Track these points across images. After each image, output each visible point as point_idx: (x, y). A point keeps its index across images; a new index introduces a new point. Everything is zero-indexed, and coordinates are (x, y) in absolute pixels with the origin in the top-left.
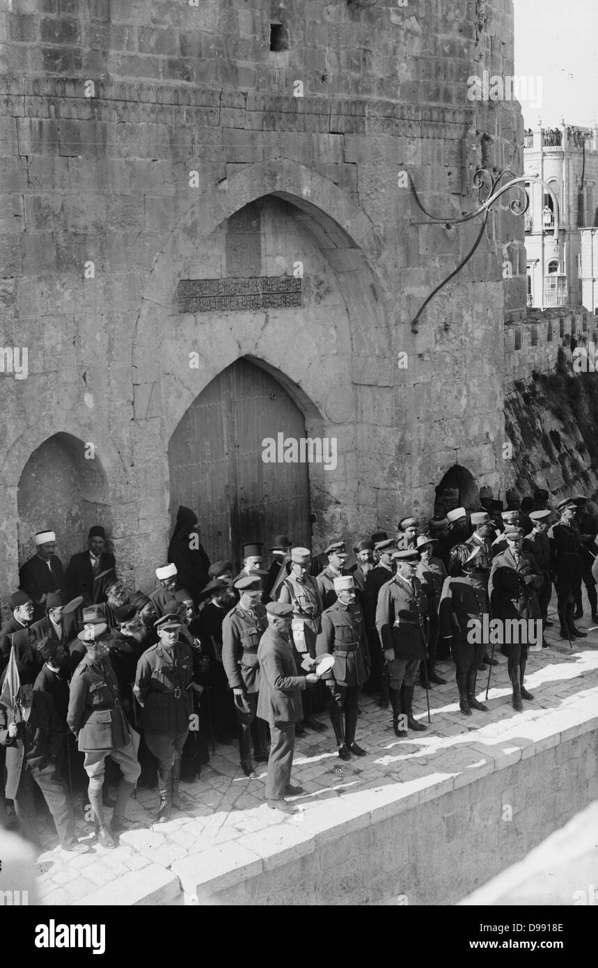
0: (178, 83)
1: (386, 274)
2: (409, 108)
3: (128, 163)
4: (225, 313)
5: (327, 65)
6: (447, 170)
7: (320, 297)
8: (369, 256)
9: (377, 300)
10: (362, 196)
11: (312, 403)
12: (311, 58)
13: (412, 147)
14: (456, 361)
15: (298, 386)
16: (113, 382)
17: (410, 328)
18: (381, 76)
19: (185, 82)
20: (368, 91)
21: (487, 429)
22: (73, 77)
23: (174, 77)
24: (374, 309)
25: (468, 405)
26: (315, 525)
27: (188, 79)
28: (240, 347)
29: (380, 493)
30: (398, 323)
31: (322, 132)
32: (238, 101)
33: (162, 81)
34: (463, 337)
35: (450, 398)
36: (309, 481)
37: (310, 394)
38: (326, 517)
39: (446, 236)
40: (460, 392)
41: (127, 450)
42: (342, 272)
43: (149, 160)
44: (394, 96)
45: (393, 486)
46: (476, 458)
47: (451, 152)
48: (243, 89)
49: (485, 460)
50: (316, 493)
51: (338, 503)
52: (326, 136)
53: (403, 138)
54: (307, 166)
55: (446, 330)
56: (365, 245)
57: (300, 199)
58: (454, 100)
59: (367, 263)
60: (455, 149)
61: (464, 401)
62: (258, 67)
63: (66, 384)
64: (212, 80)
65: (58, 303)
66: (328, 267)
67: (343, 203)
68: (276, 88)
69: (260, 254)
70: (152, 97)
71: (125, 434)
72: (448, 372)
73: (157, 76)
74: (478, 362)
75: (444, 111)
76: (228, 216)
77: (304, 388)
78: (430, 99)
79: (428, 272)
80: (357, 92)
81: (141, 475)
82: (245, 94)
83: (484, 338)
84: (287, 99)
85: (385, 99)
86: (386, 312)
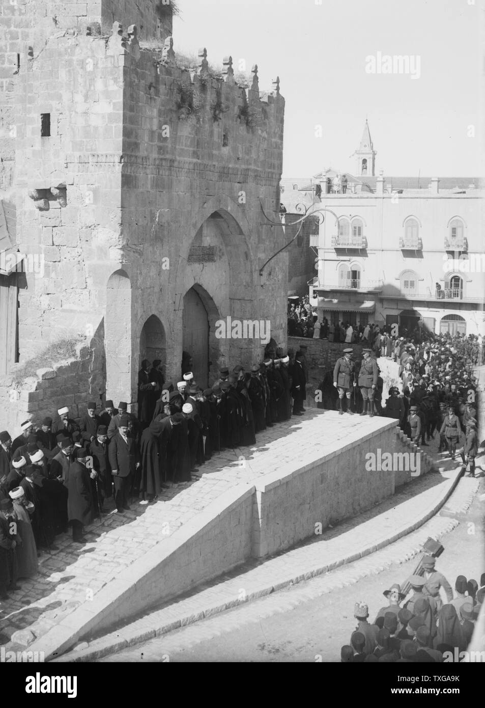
0: (195, 160)
1: (252, 247)
2: (262, 172)
3: (178, 194)
4: (190, 263)
5: (239, 153)
6: (272, 200)
7: (220, 257)
8: (247, 239)
9: (247, 259)
10: (246, 211)
11: (216, 307)
12: (235, 149)
13: (262, 189)
14: (273, 290)
15: (211, 299)
16: (169, 293)
17: (259, 273)
18: (255, 157)
19: (197, 160)
20: (250, 164)
21: (282, 322)
22: (165, 158)
23: (194, 158)
24: (245, 264)
25: (276, 311)
26: (211, 367)
27: (198, 159)
28: (195, 279)
29: (243, 351)
30: (255, 270)
31: (235, 182)
32: (212, 169)
33: (191, 160)
34: (275, 278)
35: (270, 306)
36: (209, 345)
37: (216, 303)
38: (218, 362)
39: (270, 230)
40: (274, 303)
41: (172, 324)
42: (230, 246)
43: (184, 194)
44: (258, 167)
45: (251, 347)
46: (278, 335)
47: (274, 192)
48: (214, 163)
49: (281, 337)
50: (213, 351)
51: (223, 355)
52: (236, 184)
53: (259, 185)
54: (230, 197)
55: (270, 274)
56: (246, 234)
57: (227, 212)
58: (276, 168)
59: (246, 242)
60: (275, 190)
61: (275, 309)
62: (219, 153)
63: (156, 292)
64: (205, 160)
65: (155, 257)
66: (223, 243)
67: (240, 214)
68: (224, 163)
69: (202, 236)
70: (186, 166)
71: (172, 317)
72: (270, 294)
73: (189, 158)
74: (280, 290)
75: (272, 173)
76: (206, 219)
77: (214, 300)
78: (269, 168)
79: (265, 247)
80: (247, 165)
81: (175, 336)
82: (214, 165)
83: (282, 278)
84: (227, 168)
85: (255, 168)
86: (251, 265)
